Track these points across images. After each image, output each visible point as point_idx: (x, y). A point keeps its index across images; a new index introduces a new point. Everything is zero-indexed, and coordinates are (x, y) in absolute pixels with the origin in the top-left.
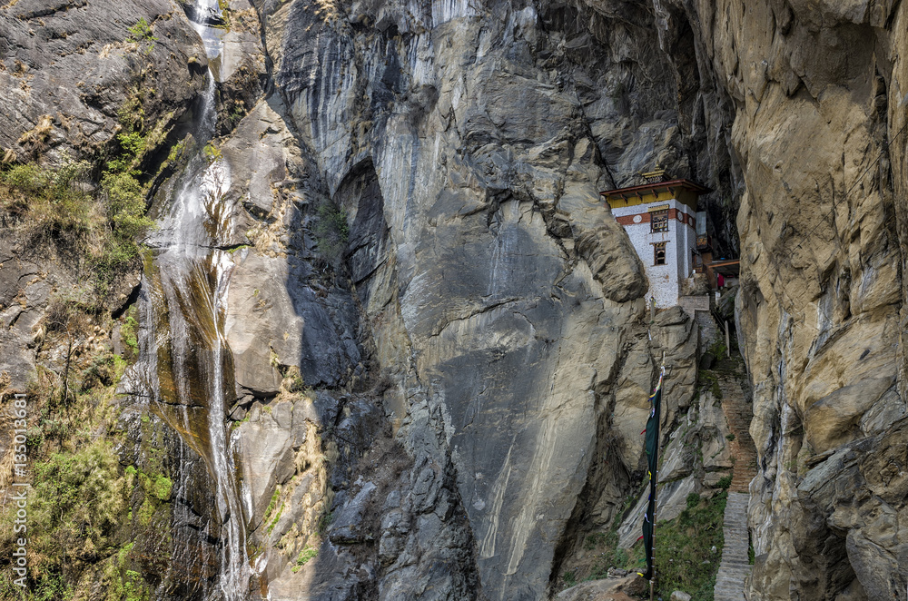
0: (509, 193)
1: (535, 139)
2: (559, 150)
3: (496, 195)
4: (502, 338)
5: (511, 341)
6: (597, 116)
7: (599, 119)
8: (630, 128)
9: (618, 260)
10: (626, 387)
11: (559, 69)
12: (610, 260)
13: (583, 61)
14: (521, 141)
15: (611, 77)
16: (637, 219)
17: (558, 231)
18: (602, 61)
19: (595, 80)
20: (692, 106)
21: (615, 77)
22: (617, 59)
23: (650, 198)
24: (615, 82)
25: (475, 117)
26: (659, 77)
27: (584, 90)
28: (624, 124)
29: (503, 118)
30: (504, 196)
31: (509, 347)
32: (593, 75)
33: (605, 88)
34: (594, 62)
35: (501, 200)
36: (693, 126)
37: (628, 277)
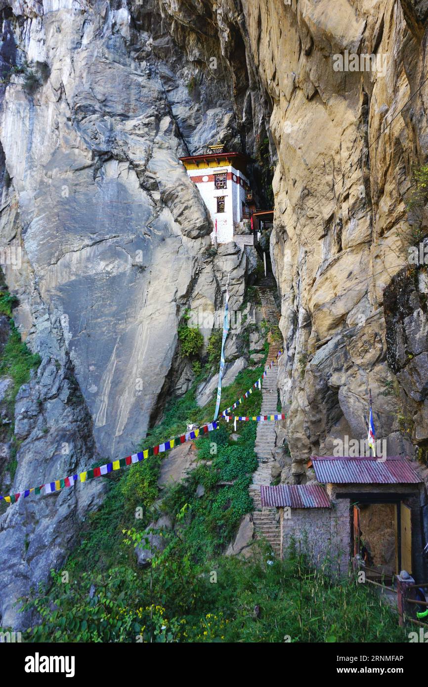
0: (110, 154)
1: (130, 114)
2: (148, 124)
3: (100, 156)
4: (107, 265)
5: (114, 267)
6: (176, 100)
7: (178, 103)
8: (200, 112)
9: (192, 208)
10: (198, 299)
11: (148, 61)
12: (186, 208)
13: (166, 57)
14: (119, 115)
15: (186, 72)
16: (205, 179)
17: (148, 186)
18: (180, 59)
19: (175, 73)
20: (243, 100)
21: (189, 72)
22: (191, 59)
23: (214, 164)
24: (189, 76)
25: (82, 92)
26: (221, 75)
27: (167, 80)
28: (196, 108)
29: (104, 95)
30: (106, 157)
31: (112, 272)
32: (173, 68)
33: (182, 80)
34: (174, 59)
35: (103, 160)
36: (244, 114)
37: (199, 220)
